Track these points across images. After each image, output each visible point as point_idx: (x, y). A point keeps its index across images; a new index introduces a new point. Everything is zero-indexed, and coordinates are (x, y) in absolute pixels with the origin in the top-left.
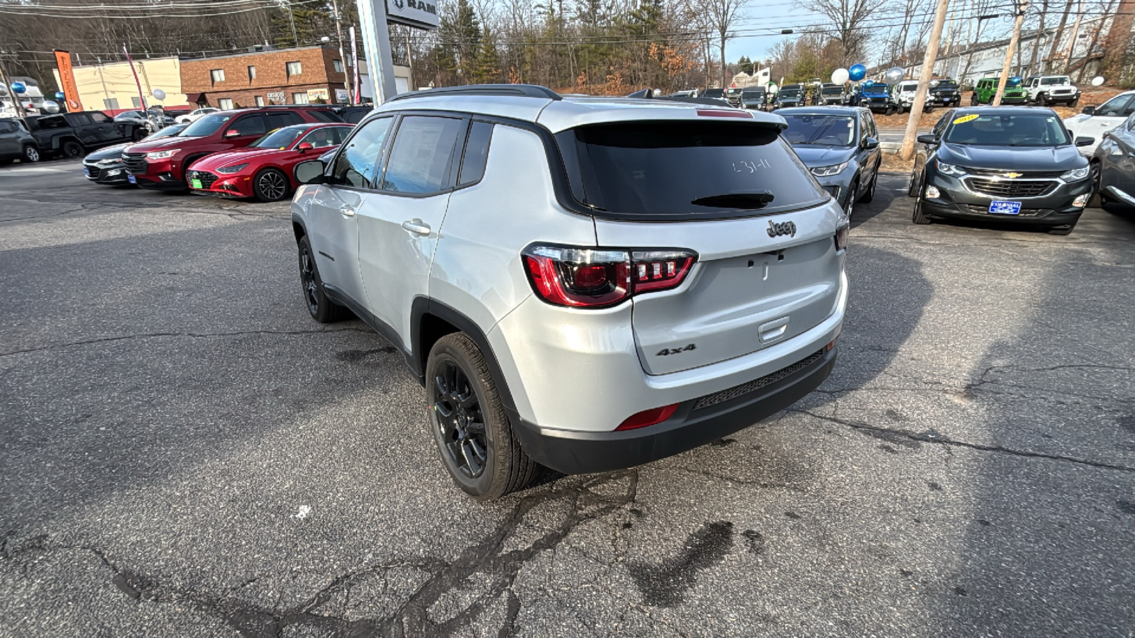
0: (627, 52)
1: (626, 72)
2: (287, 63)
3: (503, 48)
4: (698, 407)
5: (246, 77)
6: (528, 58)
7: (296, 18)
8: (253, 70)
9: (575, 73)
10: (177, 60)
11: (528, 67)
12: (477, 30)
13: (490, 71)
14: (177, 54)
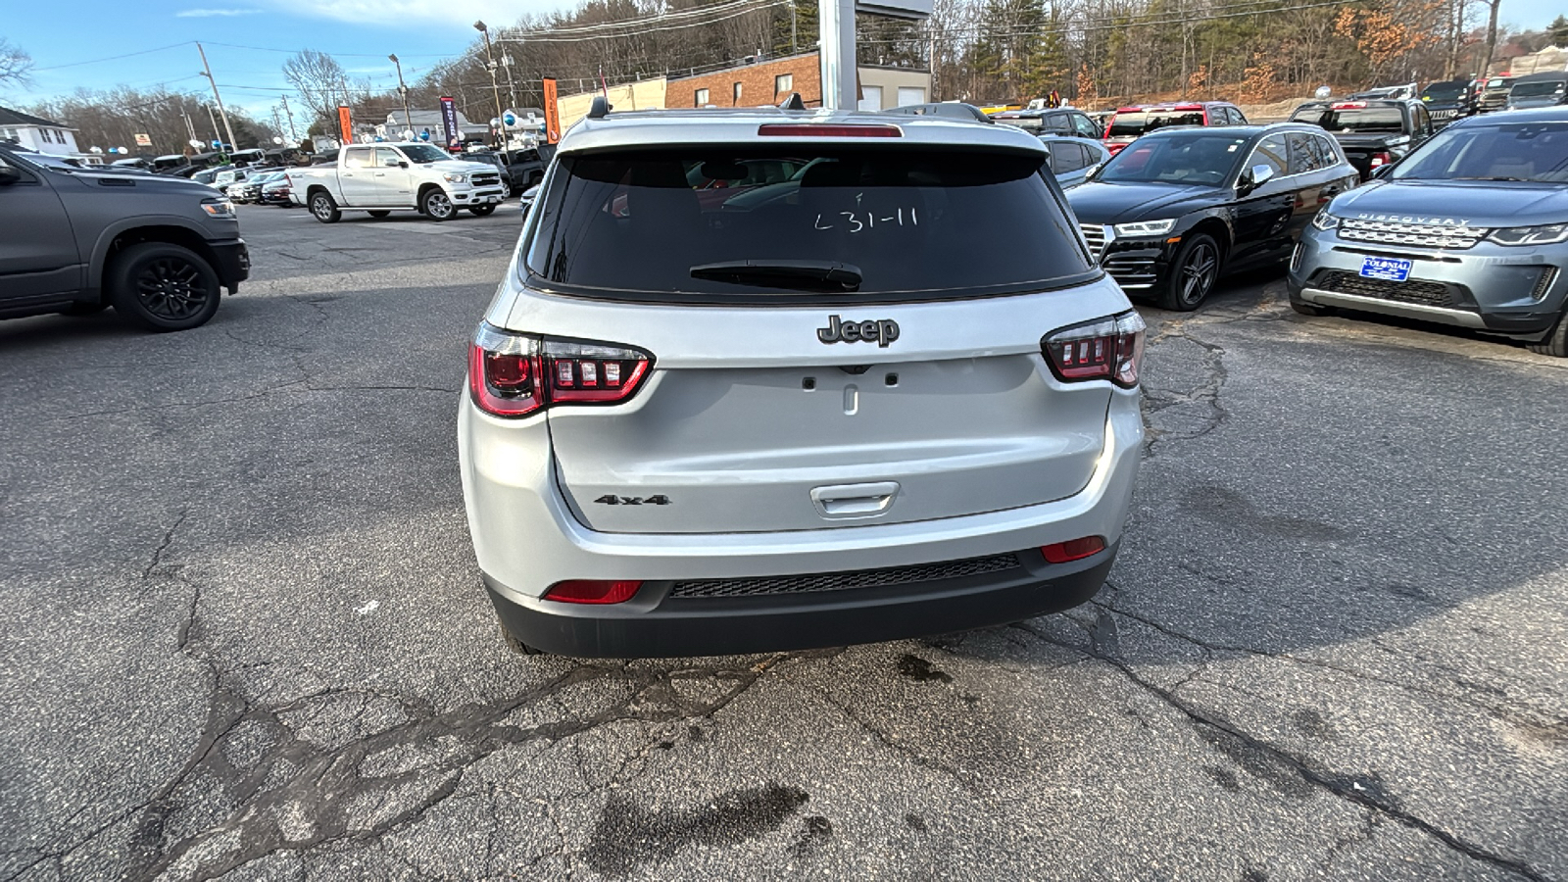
0: (1291, 29)
1: (1285, 62)
2: (777, 77)
3: (1075, 37)
4: (681, 594)
5: (730, 97)
6: (1112, 49)
7: (802, 19)
8: (739, 88)
9: (1190, 67)
10: (664, 81)
11: (1110, 63)
12: (1040, 13)
13: (1050, 72)
14: (665, 74)
